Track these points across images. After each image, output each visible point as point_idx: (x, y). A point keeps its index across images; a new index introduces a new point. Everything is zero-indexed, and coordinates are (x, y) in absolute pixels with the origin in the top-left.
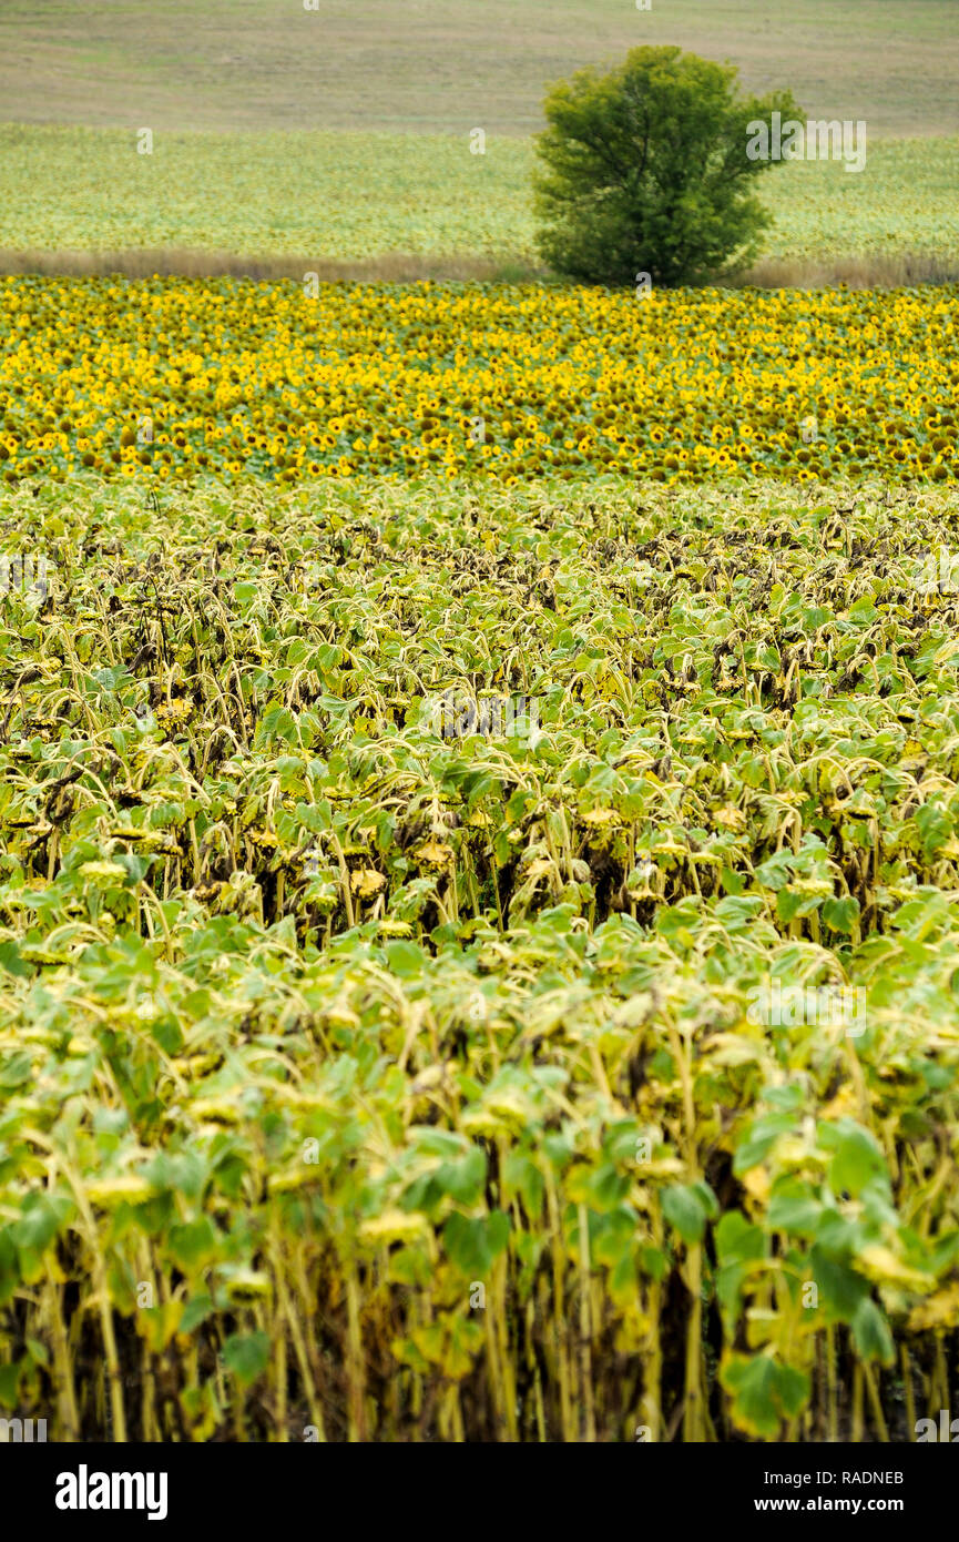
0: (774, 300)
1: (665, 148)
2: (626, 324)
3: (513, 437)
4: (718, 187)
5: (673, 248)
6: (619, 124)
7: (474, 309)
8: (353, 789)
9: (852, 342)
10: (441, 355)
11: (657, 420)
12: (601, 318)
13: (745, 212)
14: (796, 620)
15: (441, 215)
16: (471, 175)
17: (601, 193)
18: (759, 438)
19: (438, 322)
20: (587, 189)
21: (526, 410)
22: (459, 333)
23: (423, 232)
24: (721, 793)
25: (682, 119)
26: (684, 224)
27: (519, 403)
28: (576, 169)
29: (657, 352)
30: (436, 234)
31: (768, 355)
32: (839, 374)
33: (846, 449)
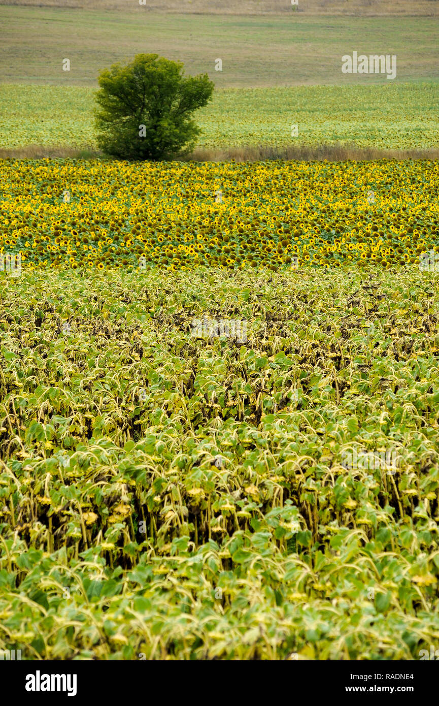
0: (203, 167)
1: (153, 99)
2: (139, 180)
3: (97, 240)
4: (177, 116)
5: (158, 143)
6: (132, 88)
7: (70, 172)
8: (80, 473)
9: (240, 188)
10: (58, 196)
11: (160, 231)
12: (128, 177)
13: (189, 127)
14: (252, 363)
15: (49, 124)
16: (62, 104)
17: (125, 119)
18: (206, 240)
19: (55, 179)
20: (118, 117)
21: (100, 226)
22: (65, 185)
23: (42, 132)
24: (248, 479)
25: (160, 86)
26: (162, 133)
27: (97, 222)
28: (114, 108)
29: (154, 194)
30: (49, 133)
31: (204, 196)
32: (235, 204)
33: (245, 247)
